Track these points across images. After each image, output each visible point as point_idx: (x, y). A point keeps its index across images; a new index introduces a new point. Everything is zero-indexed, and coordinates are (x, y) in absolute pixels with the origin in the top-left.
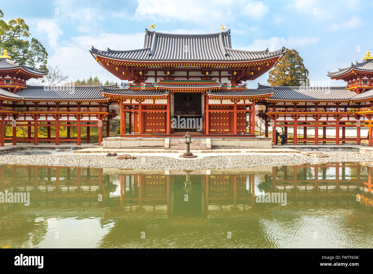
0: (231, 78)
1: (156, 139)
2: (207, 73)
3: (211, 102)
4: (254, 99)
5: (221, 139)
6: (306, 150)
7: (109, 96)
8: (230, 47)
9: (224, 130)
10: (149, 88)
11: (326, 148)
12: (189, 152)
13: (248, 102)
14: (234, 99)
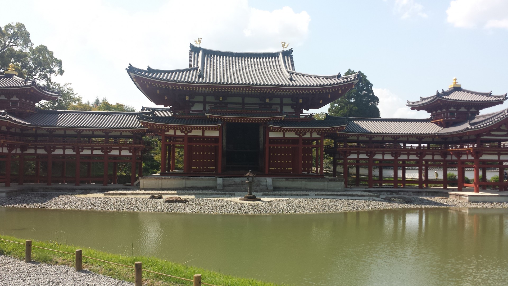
0: (295, 106)
1: (206, 179)
2: (268, 100)
3: (272, 135)
4: (323, 132)
5: (284, 180)
6: (384, 194)
7: (148, 125)
8: (294, 69)
9: (286, 169)
10: (197, 117)
11: (407, 192)
12: (252, 194)
13: (315, 135)
14: (300, 131)
